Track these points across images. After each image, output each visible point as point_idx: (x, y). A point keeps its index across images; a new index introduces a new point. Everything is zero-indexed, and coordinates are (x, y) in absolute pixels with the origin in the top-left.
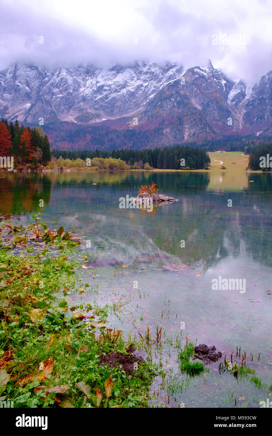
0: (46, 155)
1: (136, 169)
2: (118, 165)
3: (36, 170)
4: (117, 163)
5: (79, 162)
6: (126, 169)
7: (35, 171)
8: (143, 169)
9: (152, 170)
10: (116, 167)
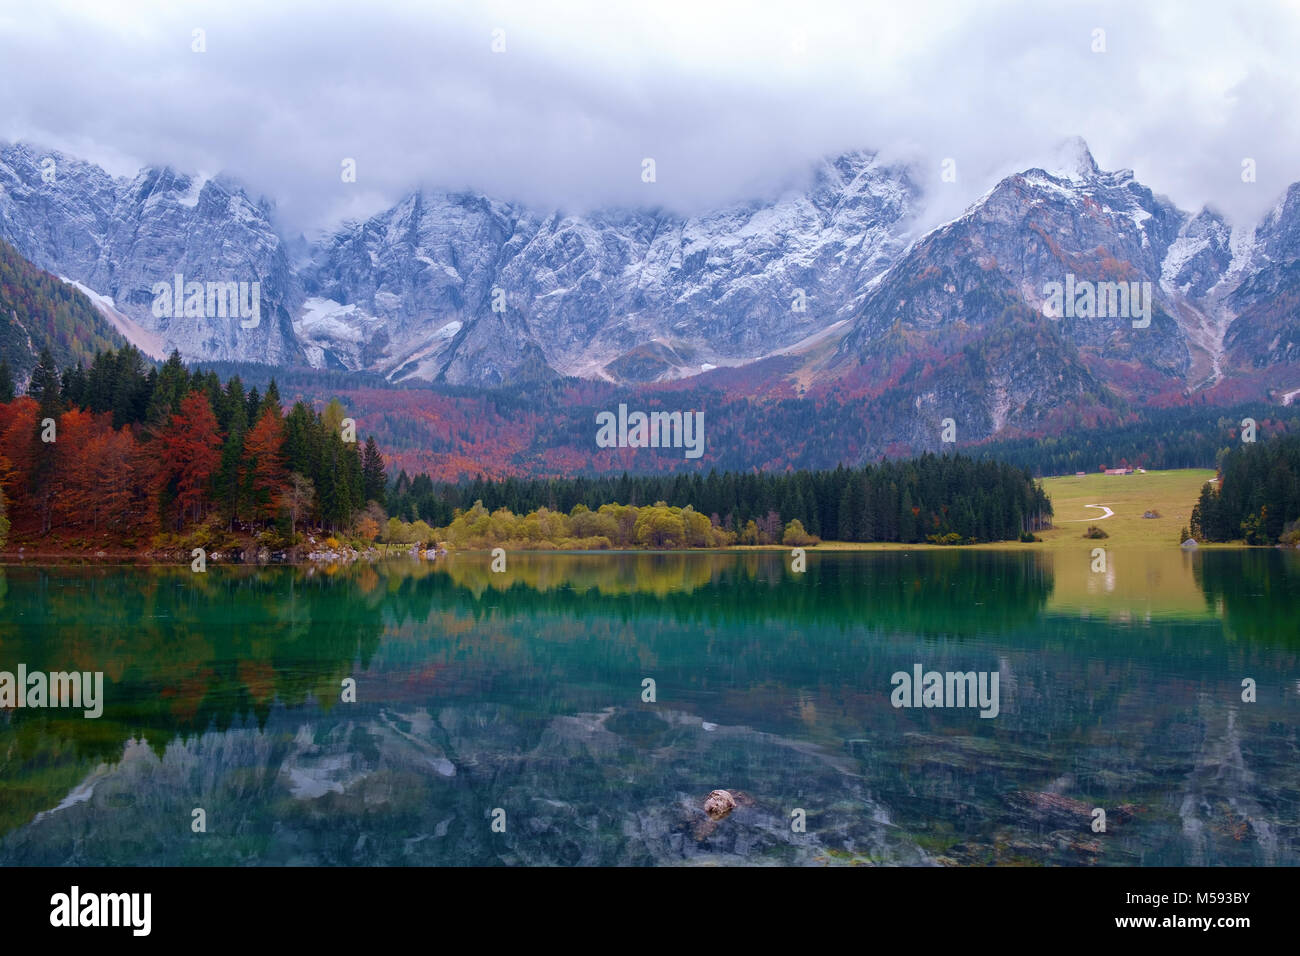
0: (329, 500)
1: (752, 544)
2: (682, 530)
3: (286, 552)
4: (680, 522)
5: (538, 522)
6: (712, 543)
7: (284, 556)
8: (781, 544)
9: (814, 545)
10: (675, 536)
